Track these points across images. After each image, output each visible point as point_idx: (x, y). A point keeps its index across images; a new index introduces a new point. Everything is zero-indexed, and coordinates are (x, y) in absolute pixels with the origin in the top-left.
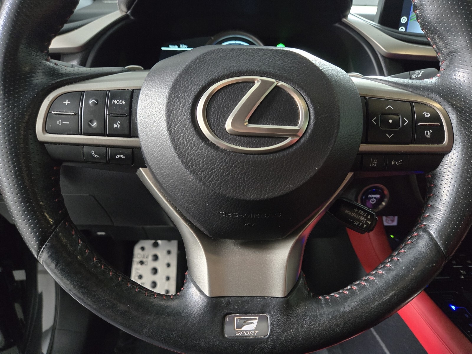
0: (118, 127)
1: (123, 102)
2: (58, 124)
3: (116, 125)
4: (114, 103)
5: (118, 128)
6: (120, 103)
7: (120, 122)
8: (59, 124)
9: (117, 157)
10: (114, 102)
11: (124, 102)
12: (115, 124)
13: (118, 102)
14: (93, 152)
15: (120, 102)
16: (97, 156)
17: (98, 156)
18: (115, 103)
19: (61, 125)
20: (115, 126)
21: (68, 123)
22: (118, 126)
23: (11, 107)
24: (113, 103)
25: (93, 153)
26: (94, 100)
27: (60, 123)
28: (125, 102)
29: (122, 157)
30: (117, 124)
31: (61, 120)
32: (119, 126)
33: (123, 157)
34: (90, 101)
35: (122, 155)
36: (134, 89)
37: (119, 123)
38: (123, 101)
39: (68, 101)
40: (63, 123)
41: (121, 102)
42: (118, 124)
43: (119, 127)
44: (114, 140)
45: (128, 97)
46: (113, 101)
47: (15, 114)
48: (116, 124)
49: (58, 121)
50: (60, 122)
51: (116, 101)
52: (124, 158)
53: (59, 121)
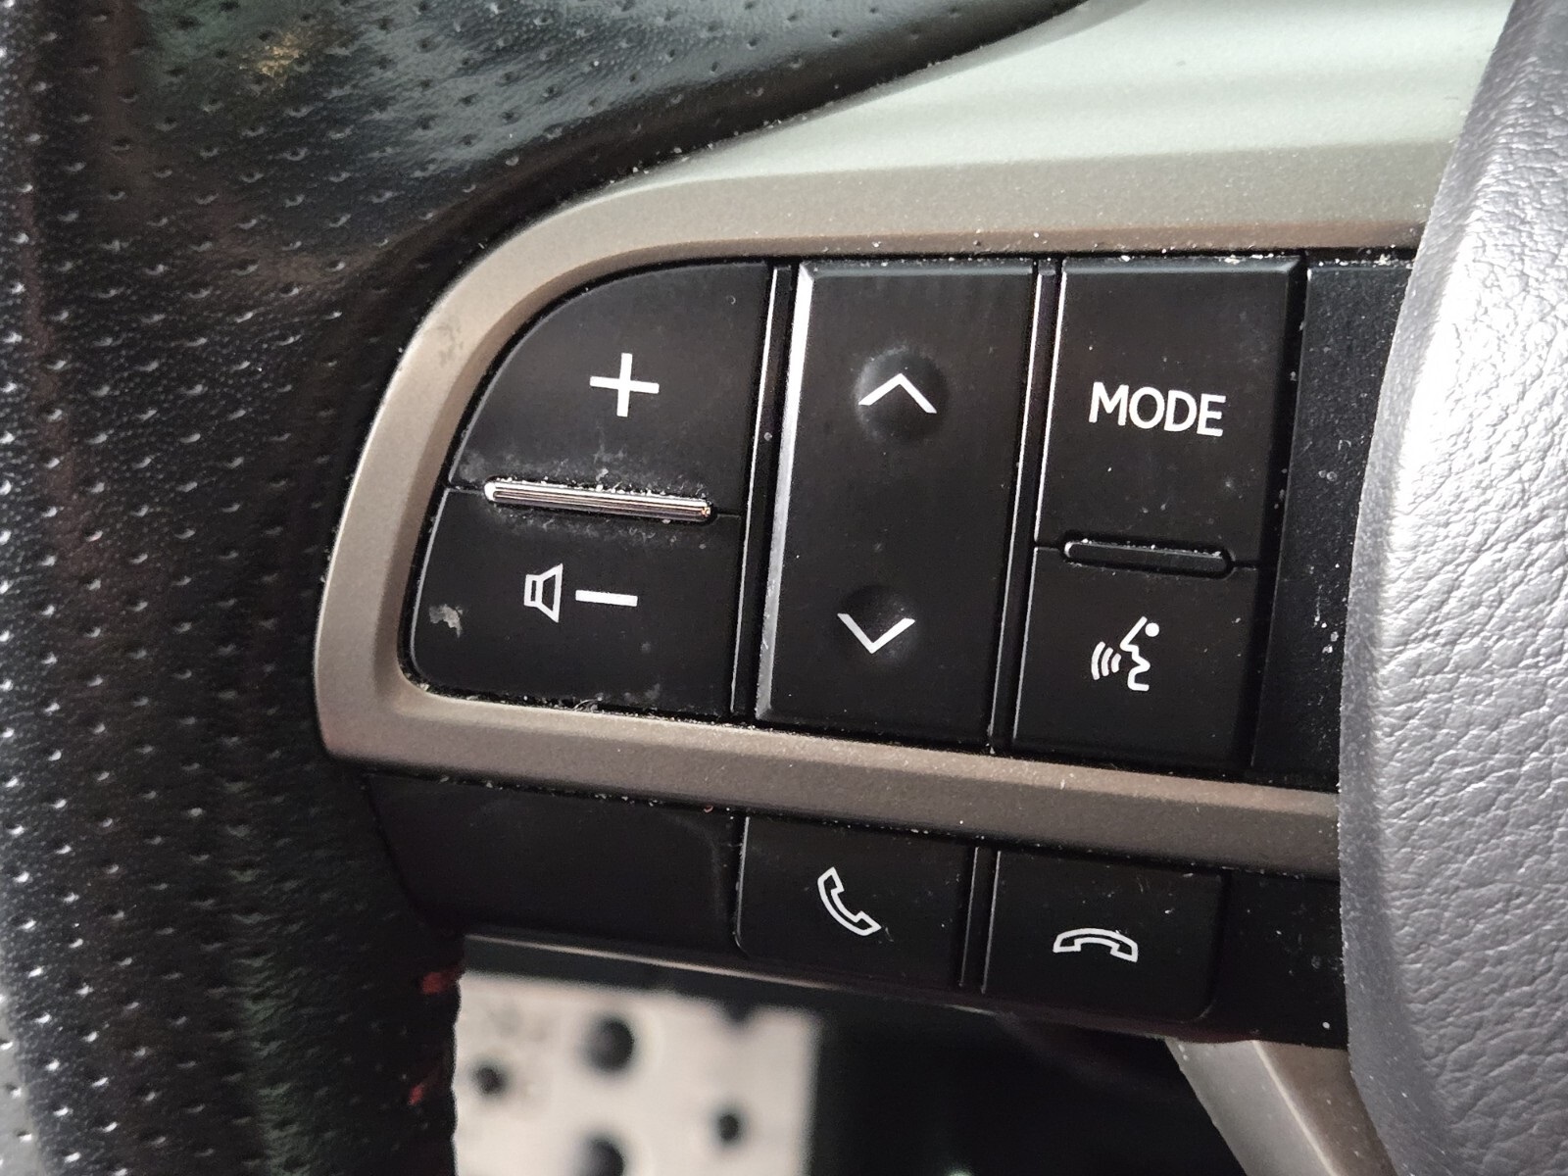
0: (1134, 672)
1: (1204, 414)
2: (528, 602)
3: (1117, 650)
4: (1108, 419)
5: (1133, 685)
6: (1170, 426)
7: (1153, 630)
8: (538, 604)
9: (1057, 948)
10: (1109, 408)
11: (1213, 406)
12: (1101, 646)
13: (1147, 408)
14: (830, 884)
15: (1166, 406)
16: (863, 925)
17: (876, 927)
18: (1122, 421)
19: (554, 615)
20: (1102, 662)
21: (631, 601)
22: (1127, 662)
23: (102, 438)
24: (1093, 418)
25: (835, 893)
26: (900, 380)
27: (548, 600)
28: (1218, 415)
29: (1115, 952)
30: (1125, 645)
31: (557, 571)
32: (1144, 666)
33: (1125, 949)
34: (864, 380)
35: (1116, 935)
36: (1306, 257)
37: (1141, 639)
38: (1206, 398)
39: (636, 375)
40: (583, 595)
41: (1181, 411)
42: (1135, 650)
43: (1139, 678)
44: (1069, 795)
45: (1258, 351)
46: (1099, 390)
47: (144, 512)
48: (1114, 643)
49: (529, 579)
50: (549, 585)
51: (1123, 390)
52: (1133, 958)
53: (540, 579)
